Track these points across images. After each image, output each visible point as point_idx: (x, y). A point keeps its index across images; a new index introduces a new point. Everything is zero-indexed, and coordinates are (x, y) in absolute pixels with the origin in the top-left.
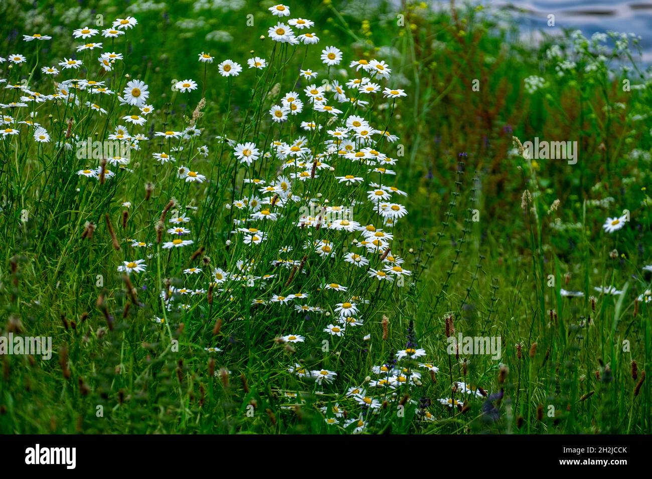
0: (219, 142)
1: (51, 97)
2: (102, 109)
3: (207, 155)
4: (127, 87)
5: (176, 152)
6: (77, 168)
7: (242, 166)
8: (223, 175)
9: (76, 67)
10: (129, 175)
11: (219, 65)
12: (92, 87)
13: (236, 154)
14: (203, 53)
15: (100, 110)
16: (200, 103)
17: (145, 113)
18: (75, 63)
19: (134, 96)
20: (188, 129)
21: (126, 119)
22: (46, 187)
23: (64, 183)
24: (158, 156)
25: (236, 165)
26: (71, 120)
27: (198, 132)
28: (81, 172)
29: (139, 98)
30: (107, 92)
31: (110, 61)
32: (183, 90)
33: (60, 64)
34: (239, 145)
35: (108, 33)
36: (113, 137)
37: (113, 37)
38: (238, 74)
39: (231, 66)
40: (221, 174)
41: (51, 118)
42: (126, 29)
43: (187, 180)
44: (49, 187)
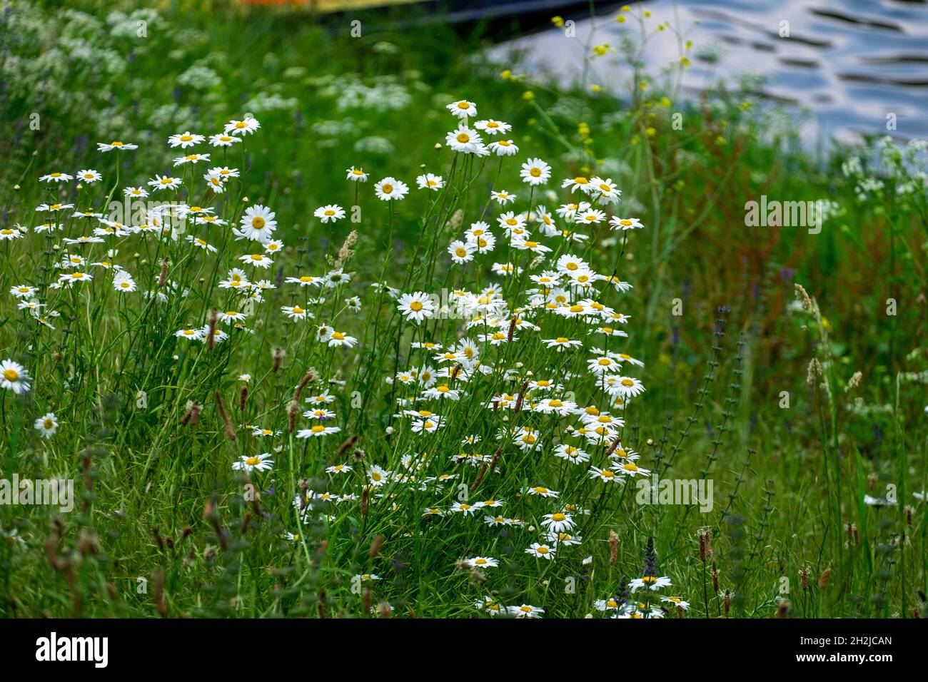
0: (376, 291)
1: (137, 229)
2: (209, 246)
3: (359, 309)
4: (246, 215)
5: (315, 305)
6: (174, 328)
7: (409, 324)
8: (381, 337)
9: (172, 188)
10: (249, 337)
11: (375, 185)
12: (196, 215)
13: (400, 308)
14: (353, 168)
15: (207, 248)
16: (349, 237)
17: (272, 252)
18: (171, 182)
19: (256, 228)
20: (332, 274)
21: (244, 260)
22: (131, 354)
23: (156, 349)
24: (289, 311)
25: (400, 323)
26: (167, 260)
27: (346, 277)
28: (180, 333)
29: (262, 230)
30: (218, 221)
31: (222, 179)
32: (325, 219)
33: (150, 183)
34: (404, 295)
35: (217, 140)
36: (225, 284)
37: (225, 146)
38: (403, 197)
39: (393, 187)
40: (378, 336)
41: (137, 258)
42: (244, 135)
43: (330, 345)
44: (135, 353)
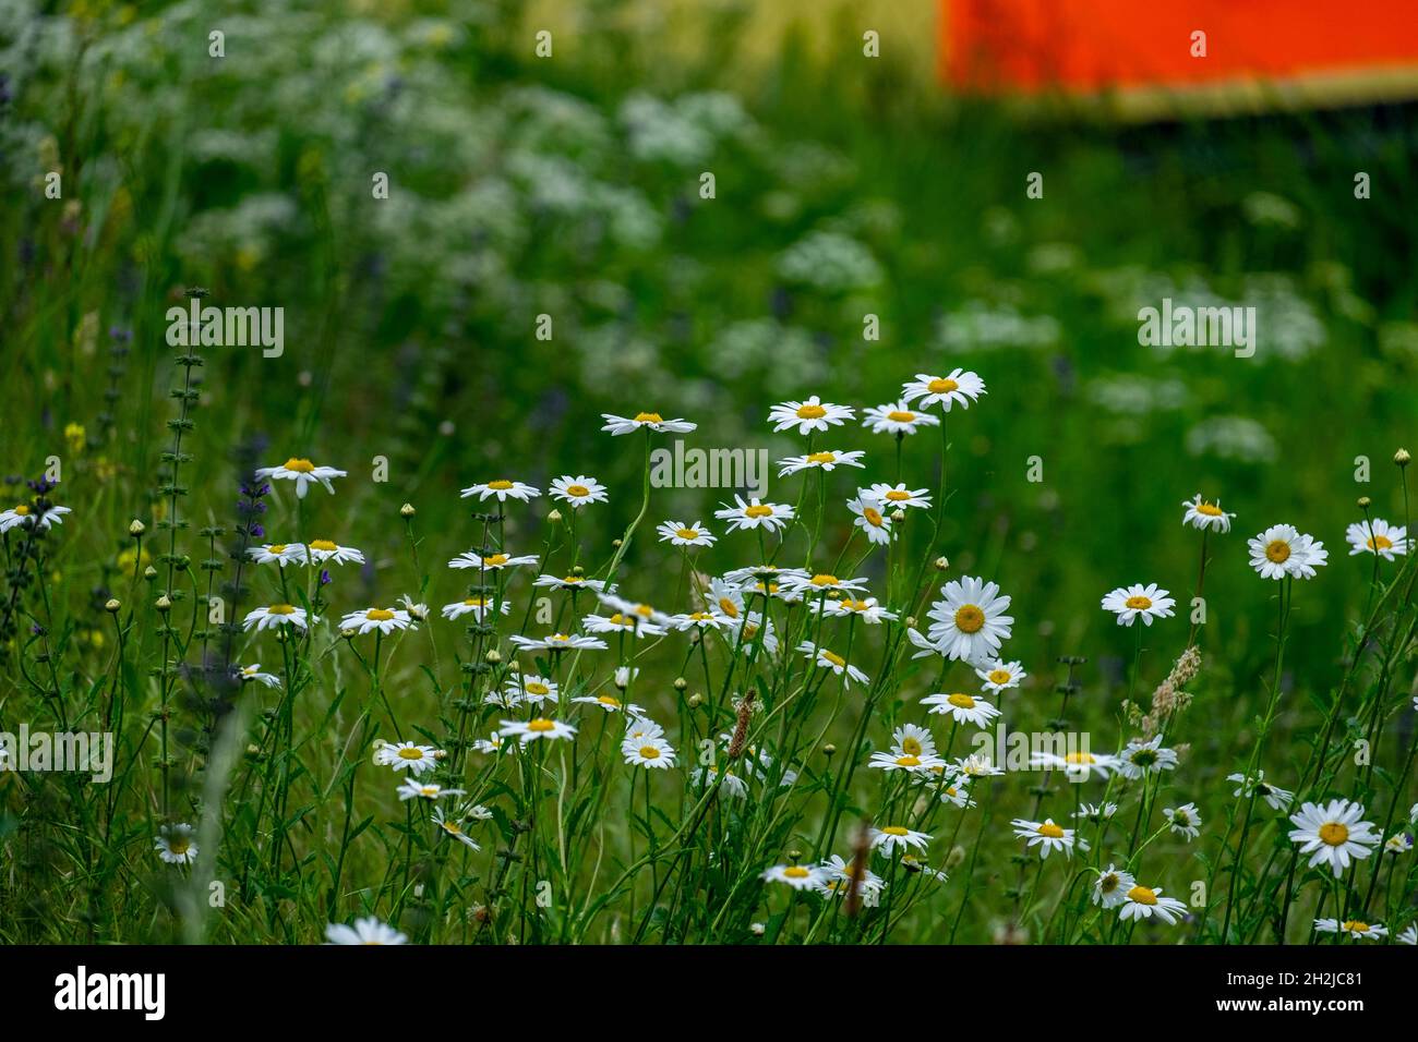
0: (1237, 793)
1: (684, 621)
2: (852, 669)
3: (1197, 833)
4: (942, 598)
5: (1094, 819)
6: (758, 859)
7: (1312, 875)
8: (1244, 903)
9: (772, 528)
10: (932, 887)
11: (1250, 542)
12: (824, 595)
13: (1295, 837)
14: (1198, 498)
15: (845, 673)
16: (1181, 662)
17: (996, 687)
18: (769, 513)
19: (964, 631)
20: (1136, 746)
21: (931, 706)
22: (653, 915)
23: (713, 907)
24: (1029, 829)
25: (1291, 871)
26: (750, 698)
27: (1168, 757)
28: (777, 873)
29: (978, 637)
30: (873, 611)
31: (889, 511)
32: (1127, 616)
33: (720, 514)
34: (1307, 806)
35: (883, 418)
36: (886, 762)
37: (900, 434)
38: (1314, 573)
39: (1292, 548)
40: (1238, 900)
41: (681, 690)
42: (947, 409)
43: (1124, 915)
44: (664, 914)
